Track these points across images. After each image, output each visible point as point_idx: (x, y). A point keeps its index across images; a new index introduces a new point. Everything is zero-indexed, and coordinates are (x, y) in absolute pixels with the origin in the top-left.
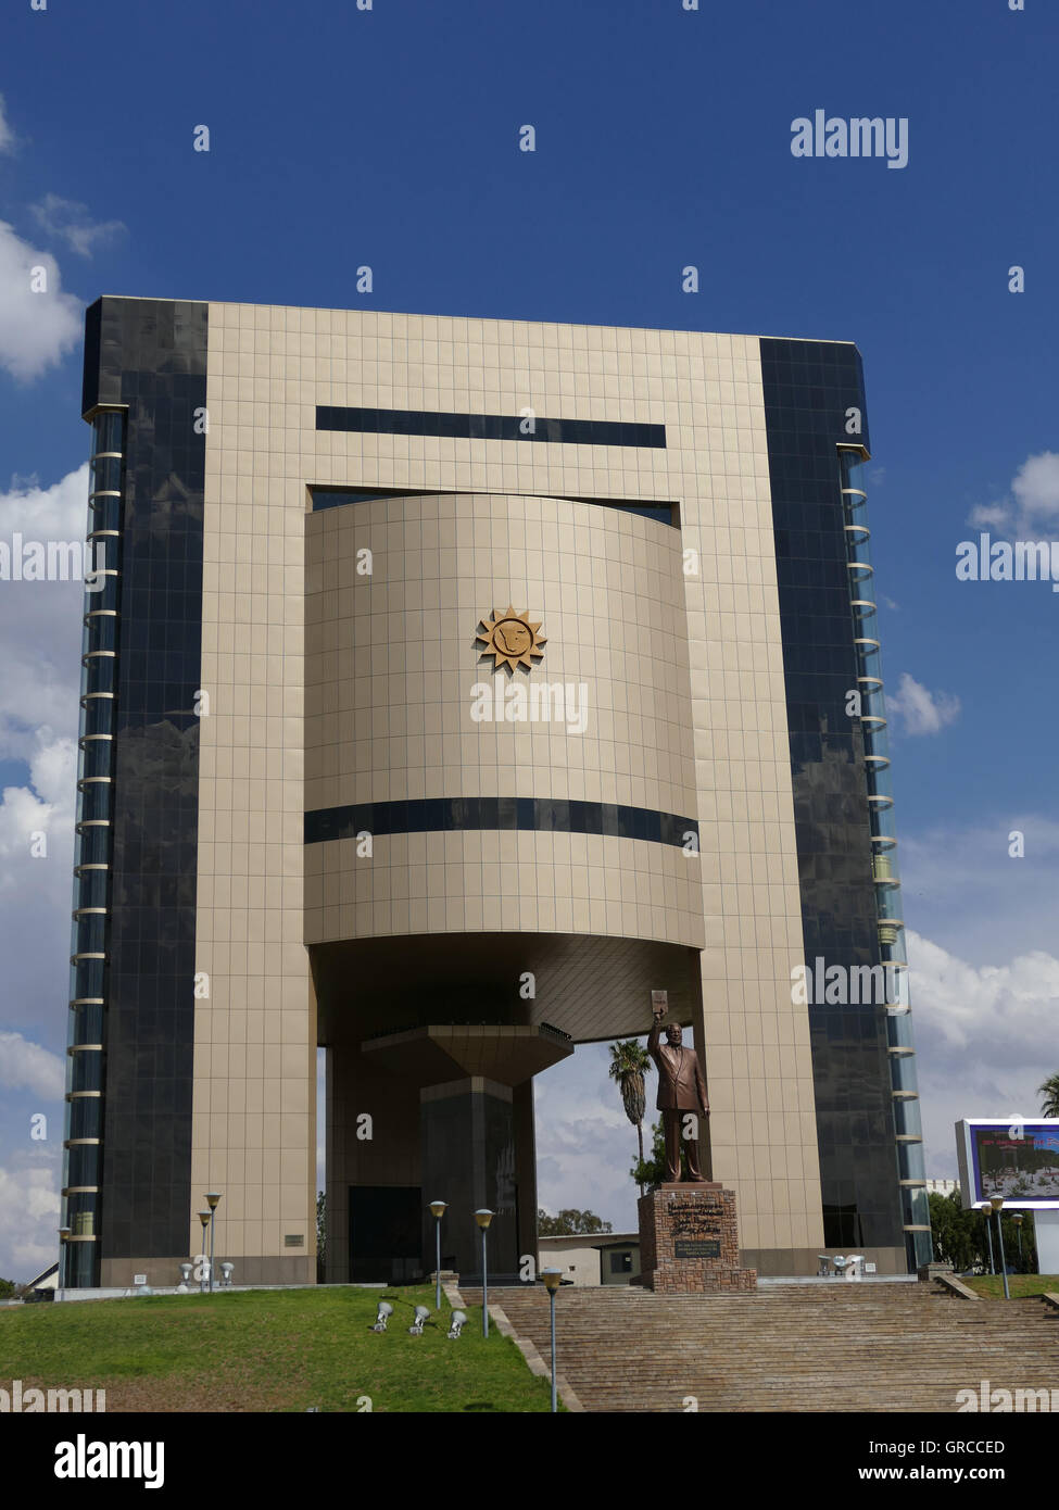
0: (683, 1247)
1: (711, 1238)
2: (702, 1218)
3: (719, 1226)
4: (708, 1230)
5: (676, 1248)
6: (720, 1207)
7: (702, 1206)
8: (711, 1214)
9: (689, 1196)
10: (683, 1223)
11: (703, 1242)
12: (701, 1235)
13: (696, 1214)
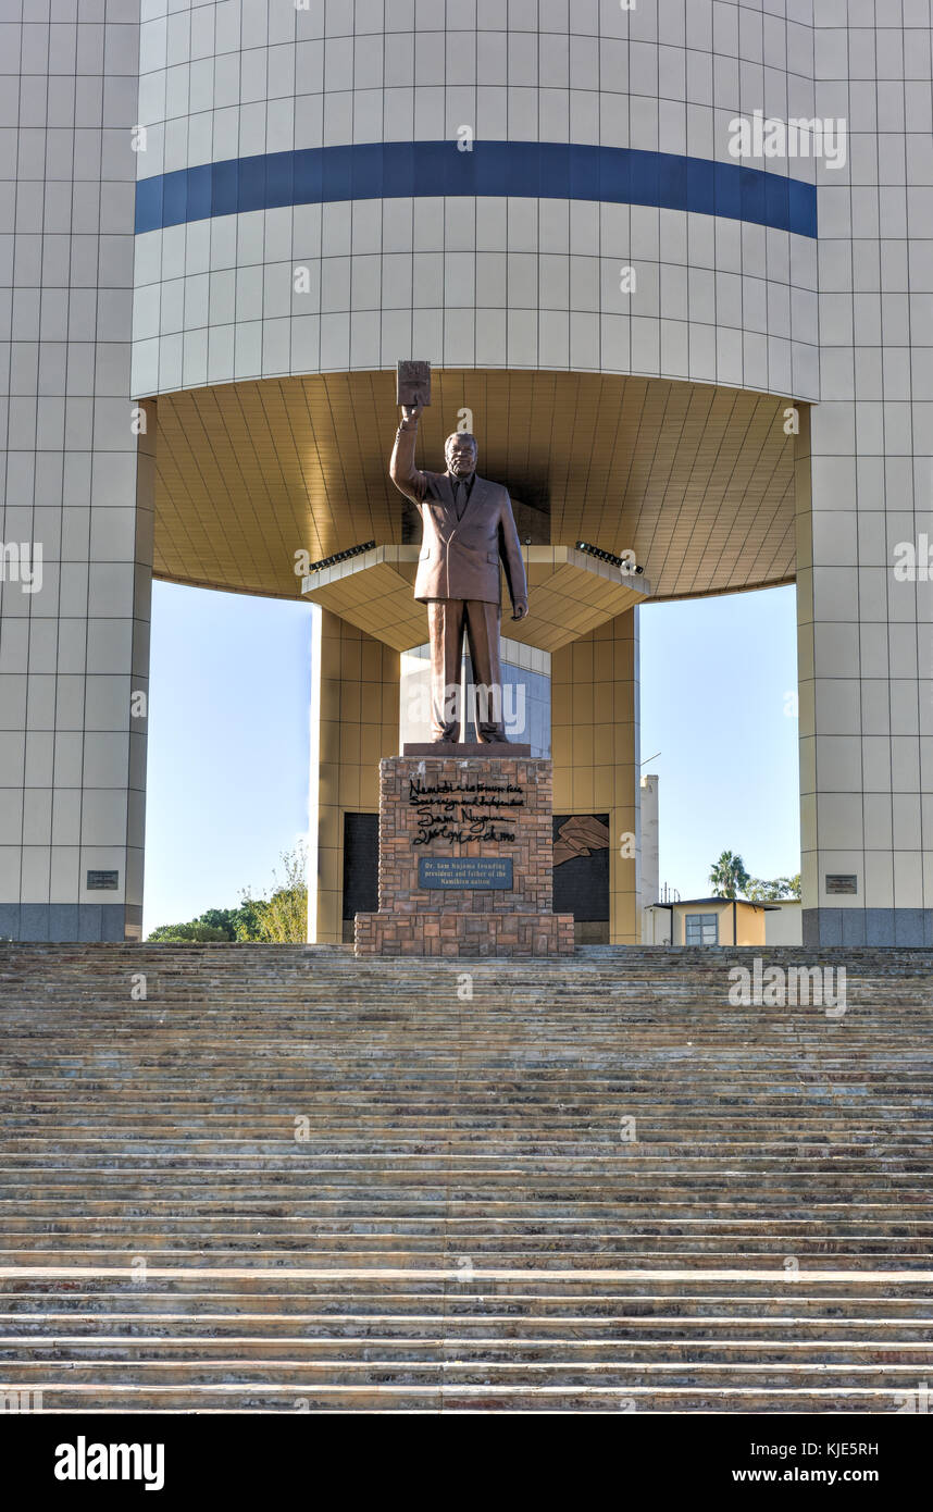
0: (436, 870)
1: (493, 853)
2: (477, 812)
3: (512, 829)
4: (492, 836)
5: (421, 870)
6: (520, 791)
7: (480, 788)
8: (497, 804)
9: (456, 770)
10: (438, 820)
11: (479, 859)
12: (474, 847)
13: (464, 803)
